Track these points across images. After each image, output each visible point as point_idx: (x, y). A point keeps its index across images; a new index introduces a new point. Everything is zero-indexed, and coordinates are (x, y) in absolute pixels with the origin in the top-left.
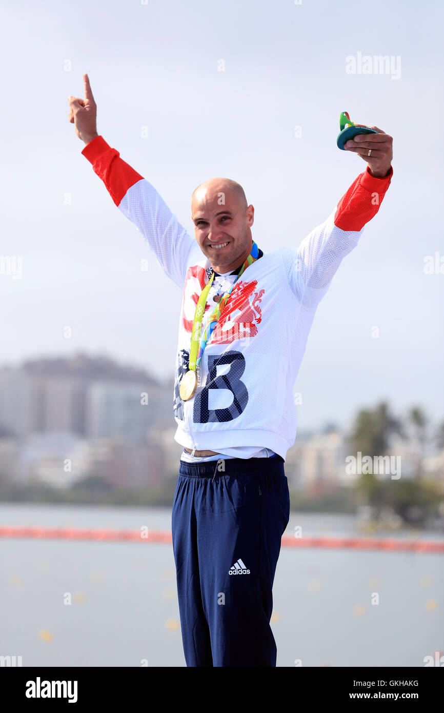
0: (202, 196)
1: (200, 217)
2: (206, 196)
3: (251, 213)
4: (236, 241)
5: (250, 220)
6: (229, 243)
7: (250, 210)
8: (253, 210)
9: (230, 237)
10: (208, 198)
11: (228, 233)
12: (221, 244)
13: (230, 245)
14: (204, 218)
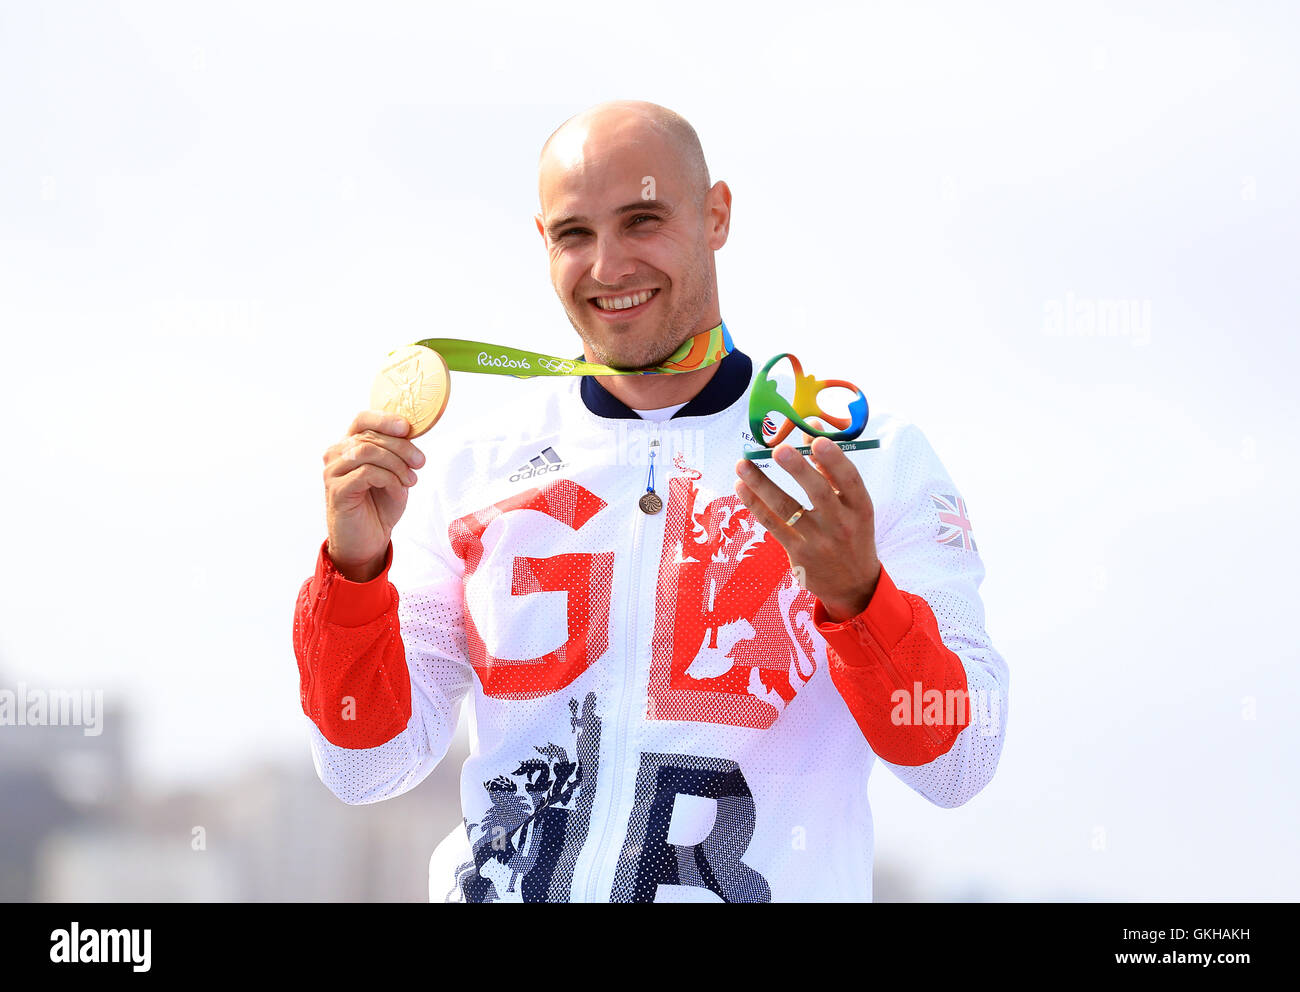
0: (572, 152)
1: (569, 215)
2: (586, 149)
3: (720, 207)
4: (677, 286)
5: (716, 229)
6: (656, 292)
7: (718, 195)
8: (727, 197)
9: (658, 273)
10: (593, 152)
11: (651, 261)
12: (631, 294)
13: (659, 297)
14: (581, 213)
